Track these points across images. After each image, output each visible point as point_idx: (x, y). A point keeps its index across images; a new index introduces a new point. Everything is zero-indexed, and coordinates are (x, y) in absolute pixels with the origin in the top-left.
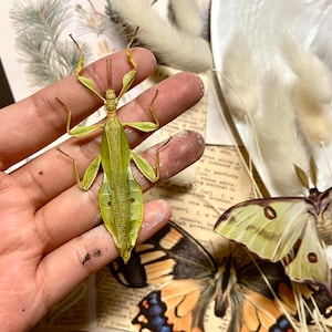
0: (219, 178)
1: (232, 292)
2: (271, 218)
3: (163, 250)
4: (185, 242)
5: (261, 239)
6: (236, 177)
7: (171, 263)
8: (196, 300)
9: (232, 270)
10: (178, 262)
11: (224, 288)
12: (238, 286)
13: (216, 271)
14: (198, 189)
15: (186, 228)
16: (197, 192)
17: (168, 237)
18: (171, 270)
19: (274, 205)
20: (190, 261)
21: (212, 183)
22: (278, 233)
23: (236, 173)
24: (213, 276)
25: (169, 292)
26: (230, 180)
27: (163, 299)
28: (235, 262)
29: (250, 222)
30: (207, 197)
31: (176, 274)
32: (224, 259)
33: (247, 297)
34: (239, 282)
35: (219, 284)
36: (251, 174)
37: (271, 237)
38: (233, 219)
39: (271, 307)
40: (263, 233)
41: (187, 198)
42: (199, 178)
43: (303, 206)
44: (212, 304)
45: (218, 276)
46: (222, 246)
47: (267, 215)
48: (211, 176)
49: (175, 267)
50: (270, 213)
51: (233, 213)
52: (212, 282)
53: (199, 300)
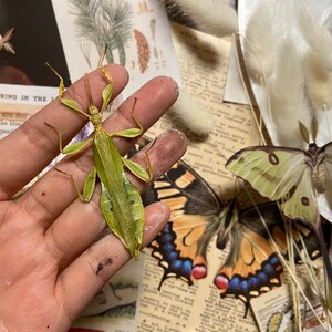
0: (231, 132)
1: (233, 229)
2: (274, 163)
3: (178, 188)
4: (197, 184)
5: (264, 180)
6: (247, 132)
7: (184, 199)
8: (202, 233)
9: (235, 211)
10: (189, 199)
11: (226, 225)
12: (238, 225)
13: (221, 211)
14: (213, 139)
15: (199, 172)
16: (212, 142)
17: (183, 177)
18: (182, 206)
19: (277, 153)
20: (199, 200)
21: (225, 135)
22: (278, 177)
23: (247, 129)
24: (218, 214)
25: (180, 224)
26: (242, 135)
27: (174, 229)
28: (238, 205)
29: (256, 164)
30: (220, 147)
31: (187, 210)
32: (229, 201)
33: (245, 235)
34: (240, 221)
35: (223, 222)
36: (260, 129)
37: (272, 180)
38: (242, 160)
39: (264, 245)
40: (265, 175)
41: (203, 146)
42: (214, 130)
43: (302, 157)
44: (215, 238)
45: (222, 215)
46: (228, 190)
47: (271, 161)
48: (225, 129)
49: (187, 204)
50: (273, 159)
51: (243, 155)
52: (217, 219)
53: (205, 233)
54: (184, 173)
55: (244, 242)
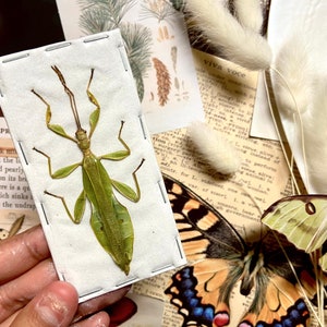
0: (258, 170)
1: (258, 274)
2: (311, 213)
4: (220, 225)
5: (300, 231)
6: (275, 170)
7: (206, 242)
8: (225, 278)
9: (261, 255)
10: (212, 242)
11: (251, 270)
12: (264, 269)
13: (246, 254)
14: (238, 177)
15: (222, 212)
16: (236, 180)
17: (205, 219)
18: (205, 249)
19: (314, 202)
20: (223, 243)
21: (251, 173)
22: (314, 227)
23: (275, 166)
24: (242, 258)
25: (201, 269)
26: (269, 172)
27: (195, 275)
28: (264, 248)
30: (245, 186)
31: (209, 253)
33: (271, 280)
35: (247, 266)
36: (291, 169)
37: (309, 231)
38: (278, 211)
39: (291, 290)
40: (302, 226)
41: (226, 185)
42: (240, 168)
44: (239, 283)
45: (247, 258)
46: (254, 232)
47: (308, 210)
48: (252, 167)
49: (209, 247)
50: (310, 208)
51: (279, 206)
52: (241, 264)
53: (228, 278)
54: (206, 213)
55: (270, 287)
